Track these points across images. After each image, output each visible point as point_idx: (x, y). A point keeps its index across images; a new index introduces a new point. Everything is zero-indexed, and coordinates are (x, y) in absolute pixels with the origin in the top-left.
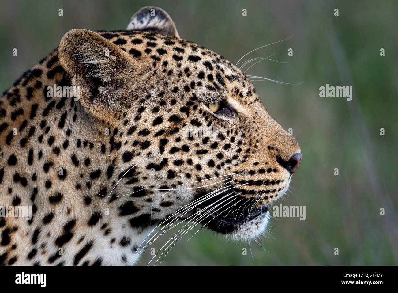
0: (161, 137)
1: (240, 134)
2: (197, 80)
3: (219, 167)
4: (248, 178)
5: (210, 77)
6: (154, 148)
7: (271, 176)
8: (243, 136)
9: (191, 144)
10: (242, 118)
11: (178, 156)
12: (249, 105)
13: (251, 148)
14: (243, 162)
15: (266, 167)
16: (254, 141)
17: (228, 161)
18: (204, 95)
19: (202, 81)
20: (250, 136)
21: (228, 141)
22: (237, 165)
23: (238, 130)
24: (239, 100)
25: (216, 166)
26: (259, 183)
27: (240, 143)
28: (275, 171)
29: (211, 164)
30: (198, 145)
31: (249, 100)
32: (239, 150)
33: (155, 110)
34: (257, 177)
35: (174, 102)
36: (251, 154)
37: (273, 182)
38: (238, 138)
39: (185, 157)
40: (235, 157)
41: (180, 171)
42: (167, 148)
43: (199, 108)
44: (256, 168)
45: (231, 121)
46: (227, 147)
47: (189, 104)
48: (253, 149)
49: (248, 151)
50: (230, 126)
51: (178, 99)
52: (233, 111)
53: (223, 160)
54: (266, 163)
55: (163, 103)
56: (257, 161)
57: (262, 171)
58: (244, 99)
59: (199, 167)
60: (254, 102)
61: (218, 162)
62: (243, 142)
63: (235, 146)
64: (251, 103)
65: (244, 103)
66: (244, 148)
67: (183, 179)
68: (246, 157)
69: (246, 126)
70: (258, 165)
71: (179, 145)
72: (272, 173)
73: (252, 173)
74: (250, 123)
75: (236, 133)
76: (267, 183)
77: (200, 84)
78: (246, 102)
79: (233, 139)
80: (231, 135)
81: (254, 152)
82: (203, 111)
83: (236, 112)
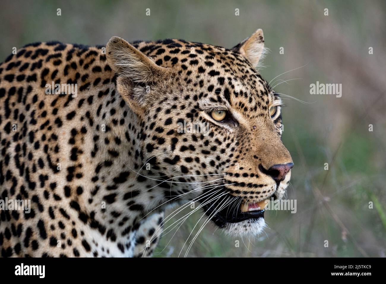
0: (173, 136)
1: (235, 141)
2: (206, 91)
3: (217, 167)
4: (233, 179)
5: (218, 91)
6: (168, 145)
7: (253, 180)
8: (237, 144)
9: (196, 144)
10: (242, 129)
11: (187, 154)
12: (251, 118)
13: (240, 155)
14: (233, 165)
15: (249, 173)
16: (244, 150)
17: (224, 163)
18: (205, 105)
19: (209, 93)
20: (243, 144)
21: (223, 146)
22: (228, 167)
23: (235, 139)
24: (243, 113)
25: (215, 166)
26: (243, 185)
27: (233, 149)
28: (257, 176)
29: (212, 163)
30: (201, 146)
31: (252, 114)
32: (231, 156)
33: (168, 112)
34: (240, 180)
35: (183, 107)
36: (239, 159)
37: (256, 186)
38: (233, 145)
39: (193, 155)
40: (228, 161)
41: (191, 168)
42: (178, 146)
43: (200, 116)
44: (241, 172)
45: (231, 130)
46: (223, 151)
47: (193, 111)
48: (242, 156)
49: (238, 157)
50: (228, 133)
51: (187, 105)
52: (236, 121)
53: (220, 162)
54: (250, 169)
55: (175, 107)
56: (243, 166)
57: (245, 175)
58: (247, 113)
59: (204, 166)
60: (257, 117)
61: (217, 163)
62: (236, 149)
63: (228, 151)
64: (253, 117)
65: (247, 116)
66: (236, 154)
67: (194, 175)
68: (235, 162)
69: (242, 136)
70: (243, 170)
71: (187, 144)
72: (255, 177)
73: (237, 175)
74: (246, 134)
75: (233, 140)
76: (250, 185)
77: (206, 95)
78: (248, 116)
79: (228, 146)
80: (227, 142)
81: (242, 159)
82: (203, 119)
83: (238, 123)
